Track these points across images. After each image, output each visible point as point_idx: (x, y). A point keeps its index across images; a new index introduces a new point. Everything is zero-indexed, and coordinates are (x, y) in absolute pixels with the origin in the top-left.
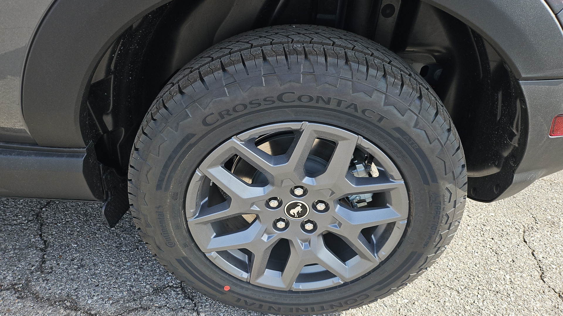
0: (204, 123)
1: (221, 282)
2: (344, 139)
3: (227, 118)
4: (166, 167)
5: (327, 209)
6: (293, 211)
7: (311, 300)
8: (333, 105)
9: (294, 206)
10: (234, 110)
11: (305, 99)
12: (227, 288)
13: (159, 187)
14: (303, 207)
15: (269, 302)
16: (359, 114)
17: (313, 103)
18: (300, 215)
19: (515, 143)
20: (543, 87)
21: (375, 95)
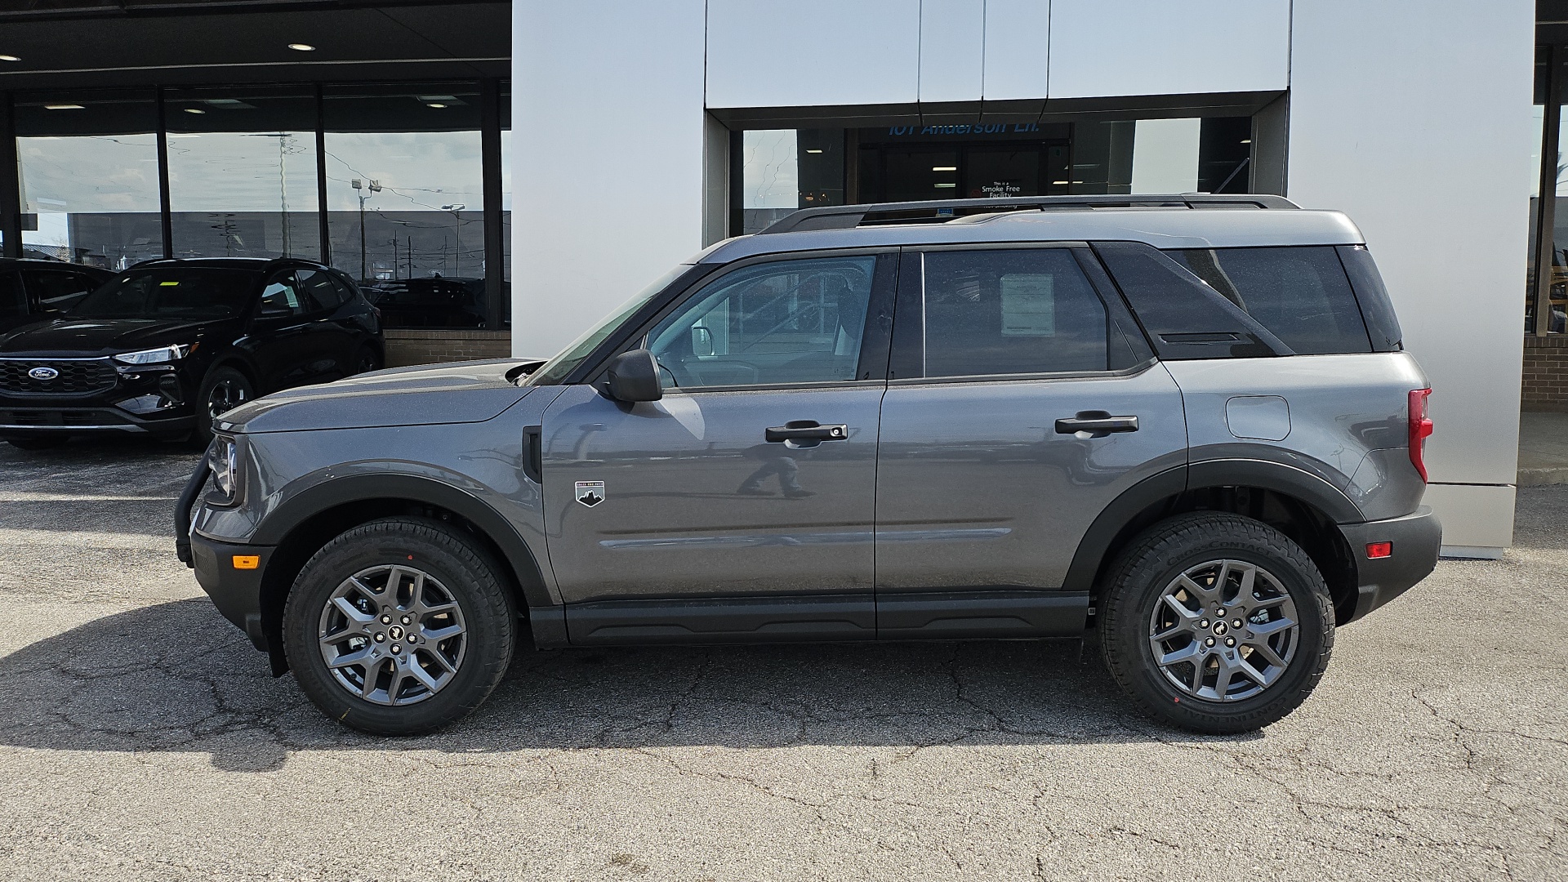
0: (1169, 564)
1: (1172, 694)
2: (1248, 568)
3: (1181, 559)
4: (1143, 595)
5: (1241, 626)
6: (1218, 630)
7: (1242, 708)
8: (1240, 547)
9: (1218, 625)
10: (1186, 554)
11: (1240, 545)
12: (1177, 700)
13: (1137, 610)
14: (1225, 625)
15: (1210, 713)
16: (1255, 551)
17: (1229, 547)
18: (1223, 632)
19: (1350, 564)
20: (1351, 528)
21: (1262, 539)
